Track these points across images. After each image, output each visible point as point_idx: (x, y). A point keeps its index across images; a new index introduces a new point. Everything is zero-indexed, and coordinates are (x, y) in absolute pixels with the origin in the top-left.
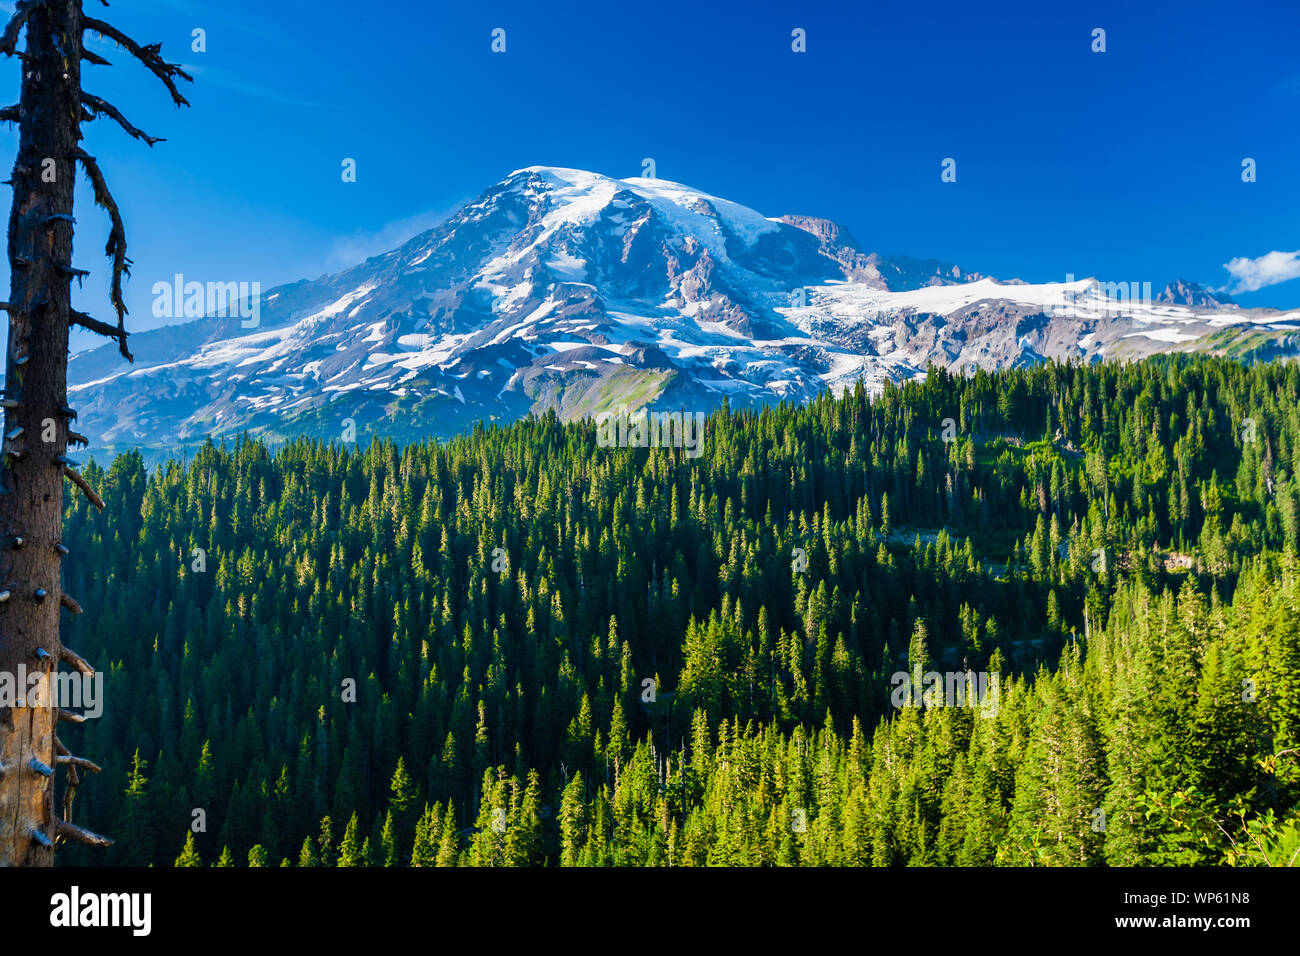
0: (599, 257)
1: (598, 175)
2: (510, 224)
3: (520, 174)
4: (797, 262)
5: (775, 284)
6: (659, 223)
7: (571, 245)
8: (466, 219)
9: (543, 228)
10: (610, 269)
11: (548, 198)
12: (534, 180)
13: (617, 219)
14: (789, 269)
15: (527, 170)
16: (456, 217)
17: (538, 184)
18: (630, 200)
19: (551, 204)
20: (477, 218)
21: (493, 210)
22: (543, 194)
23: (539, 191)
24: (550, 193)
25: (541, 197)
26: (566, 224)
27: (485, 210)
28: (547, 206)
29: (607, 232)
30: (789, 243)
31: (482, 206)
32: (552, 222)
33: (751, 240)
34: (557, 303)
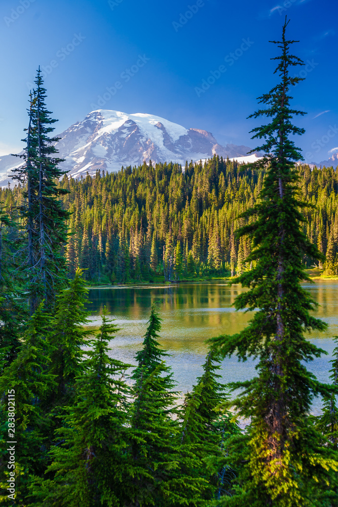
0: (115, 146)
1: (122, 113)
2: (87, 132)
3: (94, 113)
4: (192, 147)
5: (177, 156)
6: (139, 133)
7: (104, 141)
8: (71, 131)
9: (98, 134)
10: (118, 150)
11: (102, 122)
12: (98, 115)
13: (124, 131)
14: (188, 149)
15: (96, 111)
16: (68, 130)
17: (99, 117)
18: (130, 123)
19: (102, 125)
20: (75, 130)
21: (81, 127)
22: (101, 121)
23: (100, 119)
24: (103, 120)
25: (100, 122)
26: (105, 133)
27: (79, 127)
28: (101, 125)
29: (120, 136)
30: (190, 139)
31: (77, 126)
32: (101, 132)
33: (176, 138)
34: (92, 165)
